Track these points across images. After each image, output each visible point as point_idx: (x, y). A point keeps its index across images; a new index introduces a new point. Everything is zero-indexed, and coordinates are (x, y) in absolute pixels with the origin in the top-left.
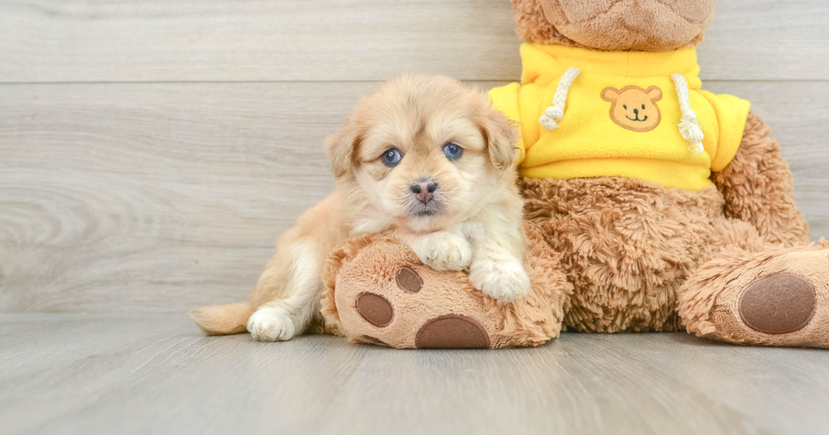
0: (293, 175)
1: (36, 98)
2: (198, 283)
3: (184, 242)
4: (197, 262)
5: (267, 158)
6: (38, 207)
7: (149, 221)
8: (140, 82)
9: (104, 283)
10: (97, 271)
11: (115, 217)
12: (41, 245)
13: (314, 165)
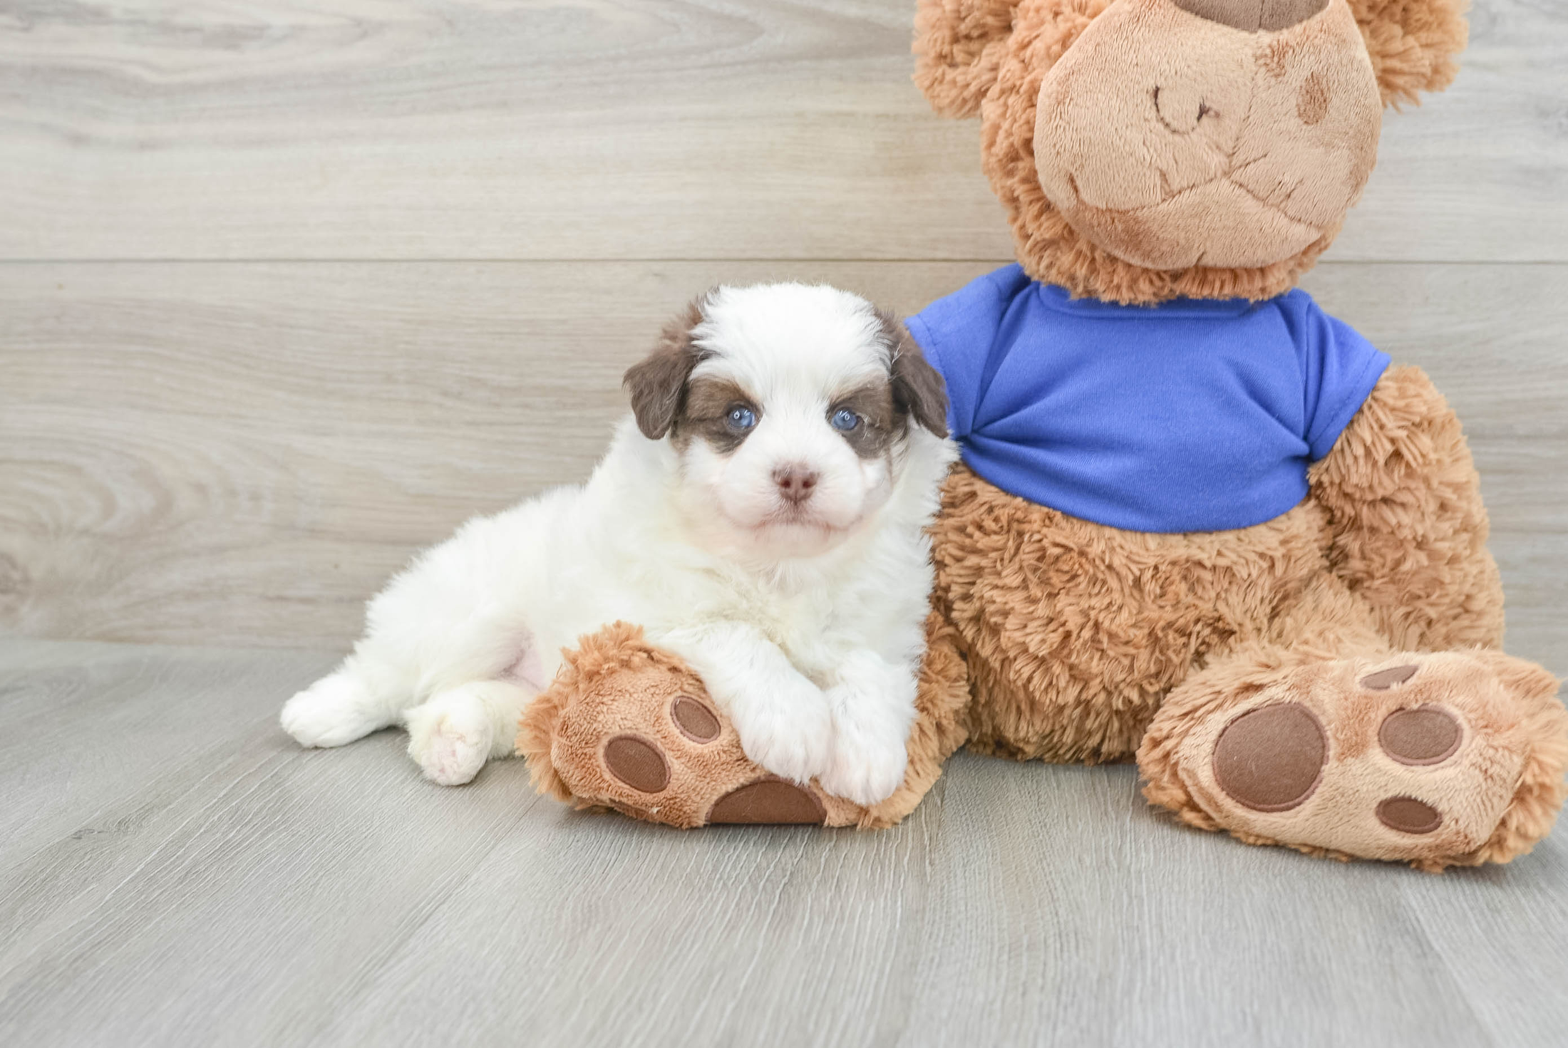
0: (491, 424)
1: (60, 287)
2: (340, 600)
3: (314, 532)
4: (336, 566)
5: (445, 394)
6: (76, 470)
7: (256, 497)
8: (228, 261)
9: (191, 596)
10: (178, 576)
11: (200, 488)
12: (85, 532)
13: (526, 406)
